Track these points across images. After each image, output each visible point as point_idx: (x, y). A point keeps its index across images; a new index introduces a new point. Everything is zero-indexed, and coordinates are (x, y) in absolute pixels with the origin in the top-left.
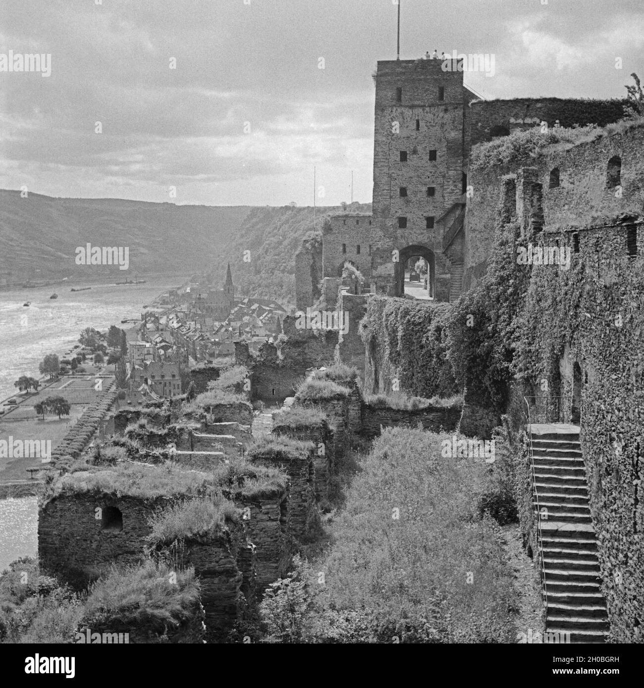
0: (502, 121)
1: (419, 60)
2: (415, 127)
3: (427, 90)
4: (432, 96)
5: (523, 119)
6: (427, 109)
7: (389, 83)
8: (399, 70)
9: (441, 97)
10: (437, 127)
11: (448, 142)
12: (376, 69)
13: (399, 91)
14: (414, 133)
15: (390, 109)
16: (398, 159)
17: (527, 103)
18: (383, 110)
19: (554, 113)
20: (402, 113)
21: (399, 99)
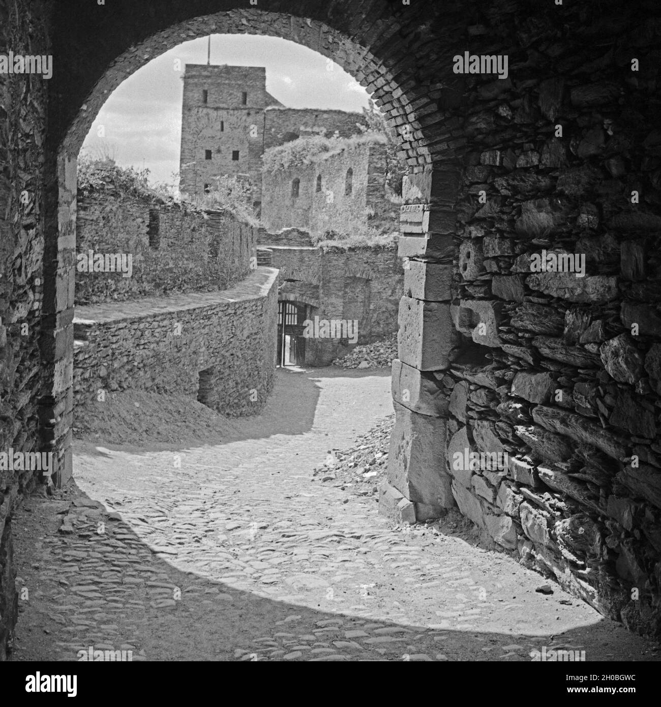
0: (293, 128)
1: (223, 66)
2: (219, 127)
3: (231, 94)
4: (236, 100)
5: (312, 128)
6: (232, 112)
7: (196, 85)
8: (205, 73)
9: (244, 102)
10: (239, 130)
11: (250, 144)
12: (184, 70)
13: (205, 93)
14: (219, 134)
15: (196, 110)
16: (204, 156)
17: (316, 113)
18: (189, 110)
19: (338, 124)
20: (207, 114)
21: (205, 101)
